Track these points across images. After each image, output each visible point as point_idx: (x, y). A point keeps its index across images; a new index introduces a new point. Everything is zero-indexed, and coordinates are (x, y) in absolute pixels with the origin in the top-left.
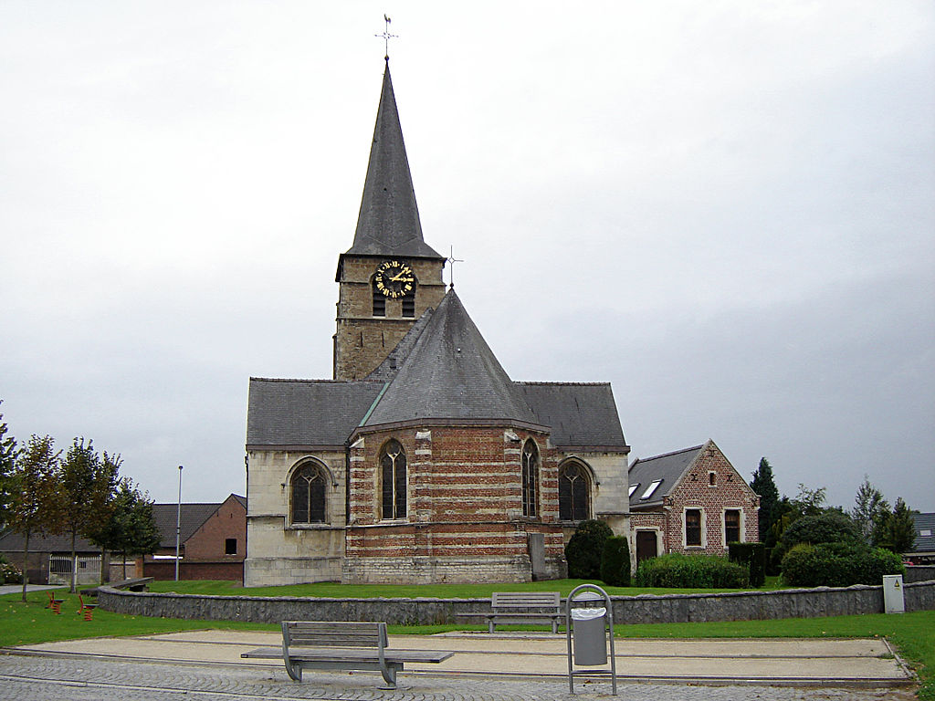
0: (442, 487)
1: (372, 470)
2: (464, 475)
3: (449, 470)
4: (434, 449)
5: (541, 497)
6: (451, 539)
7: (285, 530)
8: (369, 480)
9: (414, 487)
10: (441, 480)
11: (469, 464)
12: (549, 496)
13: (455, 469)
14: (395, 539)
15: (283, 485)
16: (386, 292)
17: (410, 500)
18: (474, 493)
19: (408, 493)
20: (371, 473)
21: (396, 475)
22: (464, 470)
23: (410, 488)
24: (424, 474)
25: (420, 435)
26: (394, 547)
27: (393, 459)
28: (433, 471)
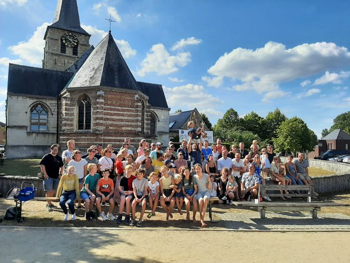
0: (108, 117)
1: (73, 107)
2: (118, 112)
3: (111, 109)
4: (105, 100)
5: (145, 124)
6: (112, 140)
7: (27, 133)
8: (72, 112)
9: (94, 116)
10: (107, 114)
11: (120, 108)
12: (147, 124)
13: (114, 110)
14: (85, 139)
15: (26, 113)
16: (66, 44)
17: (93, 122)
18: (122, 120)
19: (92, 119)
20: (73, 109)
21: (86, 111)
22: (118, 110)
23: (93, 116)
24: (101, 111)
25: (99, 93)
26: (84, 142)
27: (84, 104)
28: (105, 110)
